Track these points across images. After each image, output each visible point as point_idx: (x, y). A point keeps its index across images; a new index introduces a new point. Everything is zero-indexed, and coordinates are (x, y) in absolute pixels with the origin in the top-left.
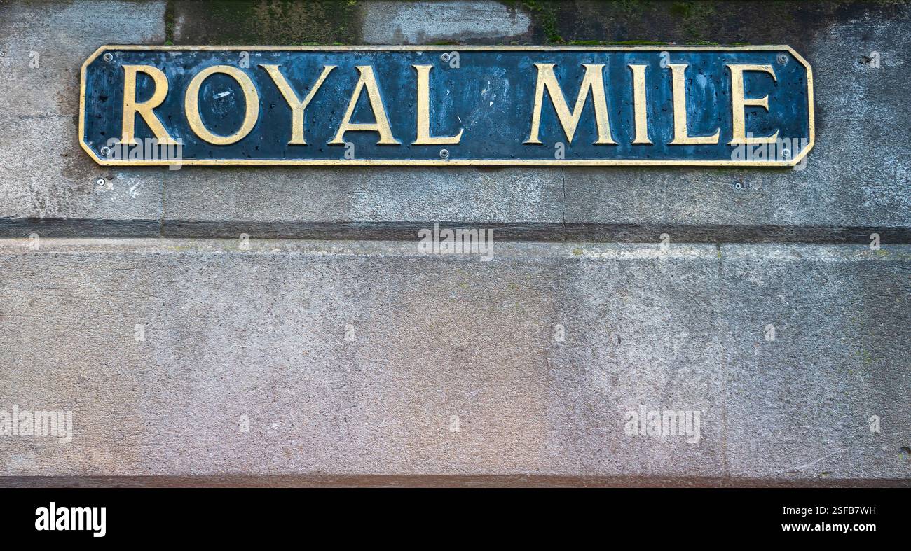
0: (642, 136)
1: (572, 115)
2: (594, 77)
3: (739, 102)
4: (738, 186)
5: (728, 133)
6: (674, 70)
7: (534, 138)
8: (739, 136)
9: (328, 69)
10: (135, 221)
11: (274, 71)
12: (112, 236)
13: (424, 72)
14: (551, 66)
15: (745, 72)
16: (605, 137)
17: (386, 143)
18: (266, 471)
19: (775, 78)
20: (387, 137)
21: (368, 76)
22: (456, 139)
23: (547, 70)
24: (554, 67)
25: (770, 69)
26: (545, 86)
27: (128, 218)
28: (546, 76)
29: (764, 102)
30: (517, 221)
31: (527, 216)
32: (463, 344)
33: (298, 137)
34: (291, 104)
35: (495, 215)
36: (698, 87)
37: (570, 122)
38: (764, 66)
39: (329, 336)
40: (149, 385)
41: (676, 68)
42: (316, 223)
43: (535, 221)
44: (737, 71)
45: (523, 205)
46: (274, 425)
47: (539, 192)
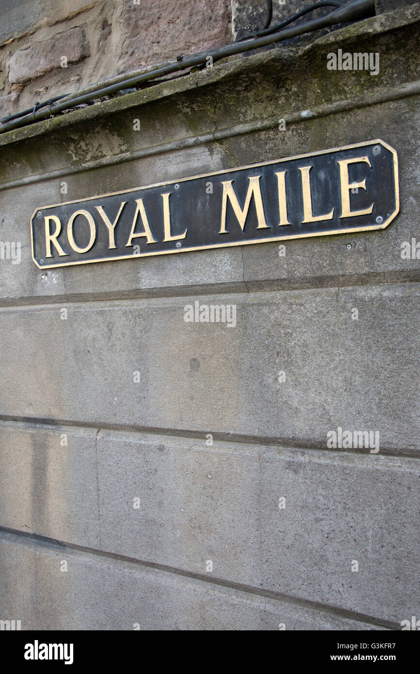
0: (284, 221)
1: (243, 212)
2: (254, 185)
3: (346, 187)
4: (349, 247)
5: (338, 211)
6: (302, 172)
7: (223, 230)
8: (346, 212)
9: (123, 204)
10: (56, 295)
11: (100, 210)
12: (52, 303)
13: (166, 197)
14: (230, 182)
15: (349, 165)
16: (262, 224)
17: (150, 243)
18: (114, 422)
19: (370, 165)
20: (150, 240)
21: (140, 206)
22: (183, 236)
23: (228, 186)
24: (232, 182)
25: (366, 159)
26: (228, 196)
27: (54, 294)
28: (228, 189)
29: (363, 184)
30: (219, 282)
31: (224, 278)
32: (195, 357)
33: (112, 245)
34: (108, 226)
35: (207, 280)
36: (319, 181)
37: (241, 217)
38: (362, 158)
39: (134, 352)
40: (68, 377)
41: (304, 170)
42: (126, 291)
43: (228, 281)
44: (343, 165)
45: (221, 272)
46: (115, 399)
47: (229, 264)
